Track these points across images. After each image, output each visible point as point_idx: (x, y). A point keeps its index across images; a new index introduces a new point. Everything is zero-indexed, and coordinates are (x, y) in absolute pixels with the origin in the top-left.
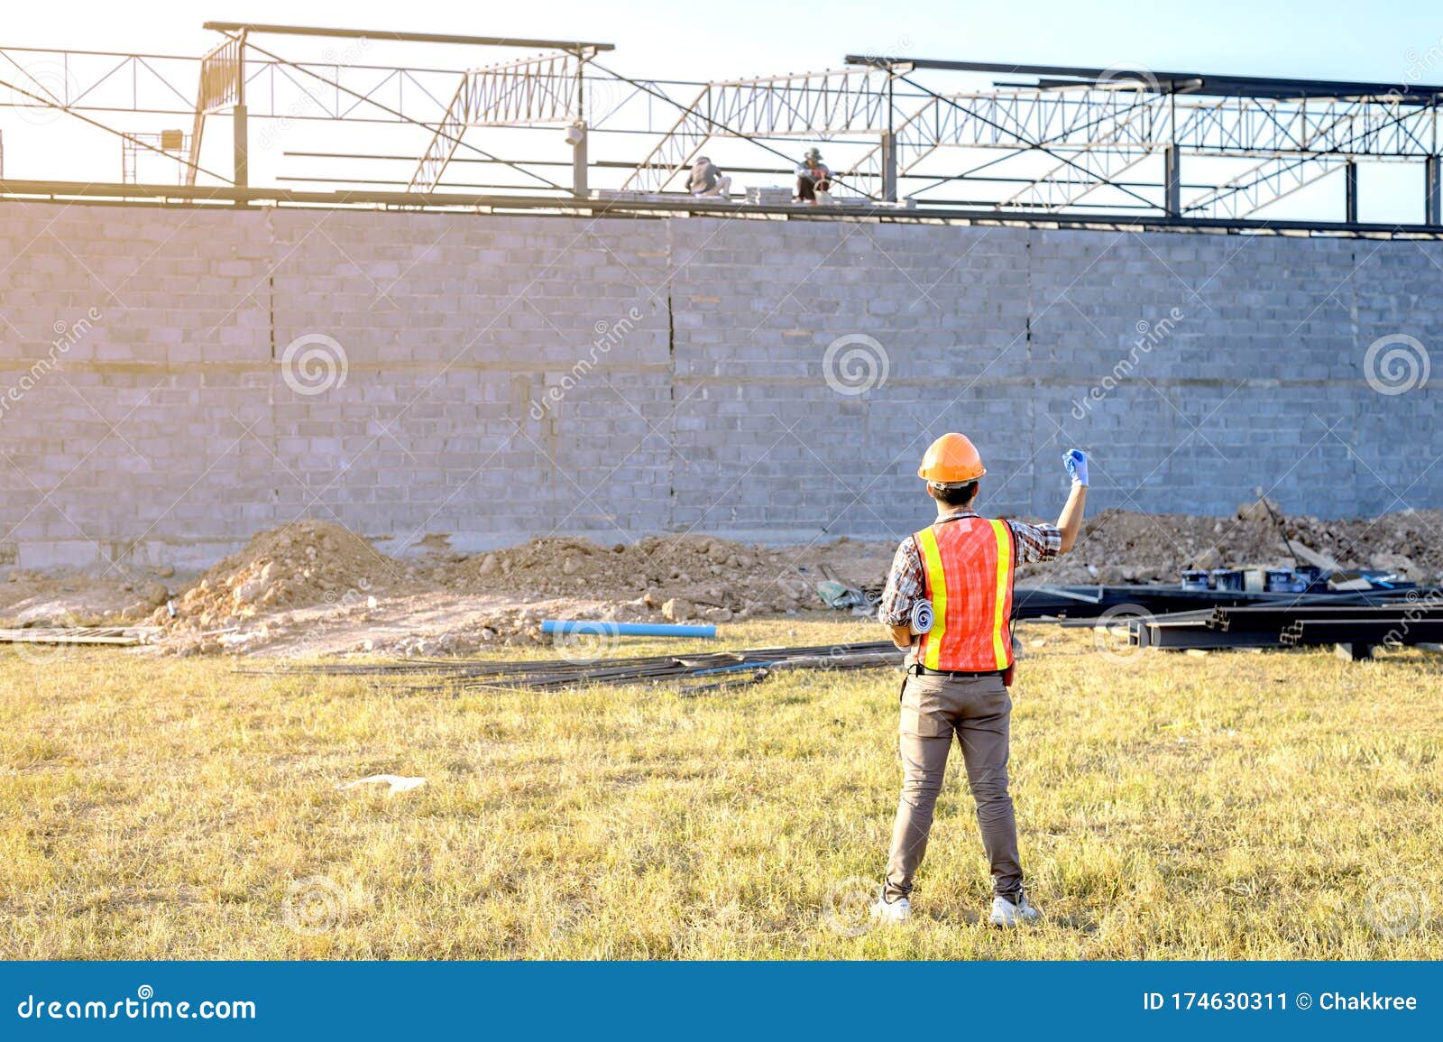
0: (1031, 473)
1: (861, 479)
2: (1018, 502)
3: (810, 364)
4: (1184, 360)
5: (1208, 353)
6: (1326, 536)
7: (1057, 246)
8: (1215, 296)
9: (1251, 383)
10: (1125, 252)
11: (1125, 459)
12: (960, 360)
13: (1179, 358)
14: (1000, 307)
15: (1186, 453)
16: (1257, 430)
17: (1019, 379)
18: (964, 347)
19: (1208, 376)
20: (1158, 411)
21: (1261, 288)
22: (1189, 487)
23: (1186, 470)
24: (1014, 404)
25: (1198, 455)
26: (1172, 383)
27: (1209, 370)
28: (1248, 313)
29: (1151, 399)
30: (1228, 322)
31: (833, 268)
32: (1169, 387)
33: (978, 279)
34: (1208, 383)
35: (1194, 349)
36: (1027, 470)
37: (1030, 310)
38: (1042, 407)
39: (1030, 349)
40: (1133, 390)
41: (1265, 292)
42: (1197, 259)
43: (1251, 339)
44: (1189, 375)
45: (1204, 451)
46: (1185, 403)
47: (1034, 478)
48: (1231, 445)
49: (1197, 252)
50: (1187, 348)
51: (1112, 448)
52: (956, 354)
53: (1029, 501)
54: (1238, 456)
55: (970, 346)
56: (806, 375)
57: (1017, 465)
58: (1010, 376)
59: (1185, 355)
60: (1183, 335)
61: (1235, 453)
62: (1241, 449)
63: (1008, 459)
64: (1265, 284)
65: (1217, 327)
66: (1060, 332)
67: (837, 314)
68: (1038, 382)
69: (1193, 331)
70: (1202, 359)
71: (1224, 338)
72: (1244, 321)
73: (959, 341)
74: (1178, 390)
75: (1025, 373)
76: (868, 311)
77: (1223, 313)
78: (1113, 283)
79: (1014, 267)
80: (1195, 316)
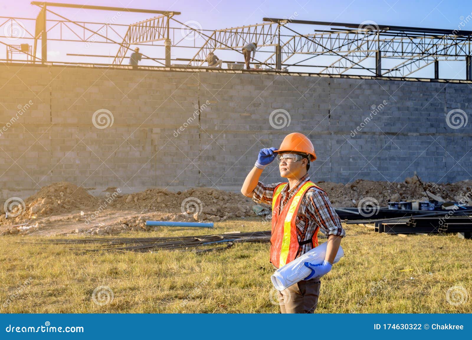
0: (330, 166)
1: (269, 168)
2: (326, 177)
3: (250, 126)
4: (385, 125)
5: (394, 123)
6: (438, 189)
7: (340, 84)
8: (396, 103)
9: (409, 134)
10: (364, 87)
11: (364, 161)
12: (305, 125)
13: (383, 125)
14: (319, 106)
15: (386, 159)
16: (411, 151)
17: (326, 132)
18: (306, 120)
19: (393, 131)
20: (376, 144)
21: (412, 100)
22: (387, 171)
23: (386, 165)
24: (324, 141)
25: (390, 160)
26: (381, 134)
27: (394, 129)
28: (408, 109)
29: (373, 140)
30: (401, 112)
31: (259, 91)
32: (380, 135)
33: (311, 96)
34: (393, 134)
35: (389, 122)
36: (329, 165)
37: (330, 107)
38: (334, 142)
39: (330, 121)
40: (366, 136)
41: (414, 102)
42: (389, 89)
43: (409, 118)
44: (387, 131)
45: (392, 158)
46: (386, 141)
47: (331, 168)
48: (402, 156)
49: (389, 86)
50: (386, 121)
51: (359, 157)
52: (303, 123)
53: (330, 176)
54: (405, 160)
55: (309, 120)
56: (249, 130)
57: (326, 164)
58: (323, 131)
59: (386, 124)
60: (385, 116)
61: (404, 159)
62: (405, 158)
63: (321, 161)
64: (414, 99)
65: (397, 114)
66: (341, 115)
67: (260, 108)
68: (333, 133)
69: (388, 115)
70: (391, 126)
71: (399, 118)
72: (407, 112)
73: (304, 118)
74: (383, 136)
75: (328, 130)
76: (271, 107)
77: (399, 109)
78: (360, 98)
79: (324, 91)
80: (389, 110)
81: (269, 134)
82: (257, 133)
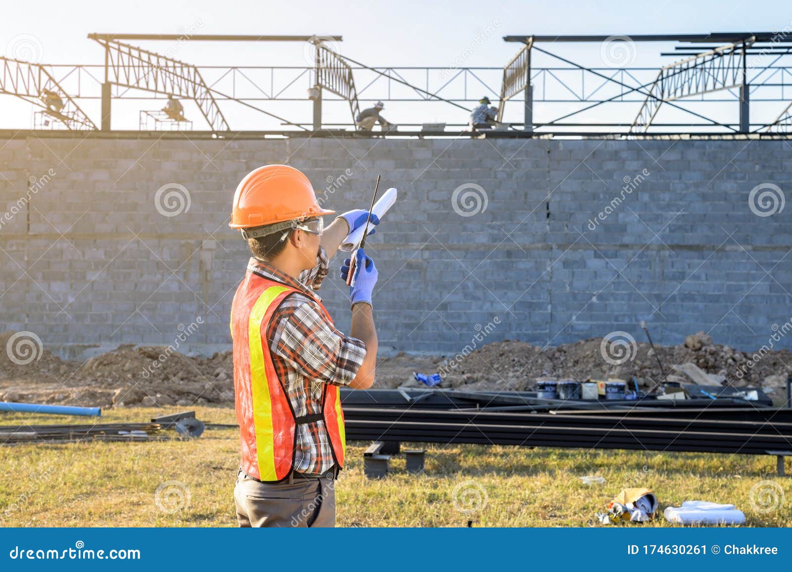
0: (549, 311)
1: (421, 313)
2: (538, 331)
3: (385, 235)
4: (671, 231)
5: (692, 226)
7: (571, 151)
8: (697, 185)
9: (728, 248)
10: (624, 155)
11: (623, 302)
12: (496, 232)
13: (668, 230)
14: (526, 195)
15: (673, 298)
16: (732, 283)
17: (540, 245)
18: (498, 223)
19: (691, 242)
20: (651, 268)
21: (736, 178)
22: (676, 323)
23: (673, 311)
24: (536, 262)
25: (683, 300)
26: (661, 248)
27: (692, 238)
28: (725, 197)
29: (644, 260)
30: (708, 203)
31: (403, 170)
32: (659, 251)
33: (510, 176)
34: (690, 248)
35: (680, 223)
36: (546, 309)
37: (549, 196)
38: (557, 264)
39: (549, 224)
40: (630, 252)
41: (741, 181)
42: (682, 158)
43: (727, 215)
44: (675, 242)
45: (689, 297)
46: (672, 263)
47: (551, 315)
48: (709, 293)
49: (682, 153)
50: (675, 222)
51: (612, 294)
52: (493, 228)
53: (547, 331)
54: (717, 301)
55: (503, 222)
56: (382, 242)
57: (540, 306)
58: (533, 243)
59: (673, 228)
60: (671, 213)
61: (715, 299)
62: (719, 296)
63: (530, 300)
64: (739, 175)
65: (698, 207)
66: (572, 212)
67: (405, 201)
68: (554, 247)
69: (678, 211)
70: (686, 231)
71: (705, 215)
72: (722, 203)
73: (494, 218)
74: (667, 253)
75: (545, 241)
76: (428, 199)
77: (704, 197)
78: (615, 177)
79: (537, 167)
80: (681, 200)
81: (422, 250)
82: (398, 248)
